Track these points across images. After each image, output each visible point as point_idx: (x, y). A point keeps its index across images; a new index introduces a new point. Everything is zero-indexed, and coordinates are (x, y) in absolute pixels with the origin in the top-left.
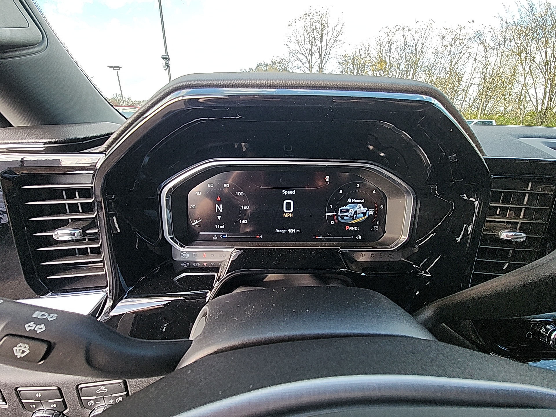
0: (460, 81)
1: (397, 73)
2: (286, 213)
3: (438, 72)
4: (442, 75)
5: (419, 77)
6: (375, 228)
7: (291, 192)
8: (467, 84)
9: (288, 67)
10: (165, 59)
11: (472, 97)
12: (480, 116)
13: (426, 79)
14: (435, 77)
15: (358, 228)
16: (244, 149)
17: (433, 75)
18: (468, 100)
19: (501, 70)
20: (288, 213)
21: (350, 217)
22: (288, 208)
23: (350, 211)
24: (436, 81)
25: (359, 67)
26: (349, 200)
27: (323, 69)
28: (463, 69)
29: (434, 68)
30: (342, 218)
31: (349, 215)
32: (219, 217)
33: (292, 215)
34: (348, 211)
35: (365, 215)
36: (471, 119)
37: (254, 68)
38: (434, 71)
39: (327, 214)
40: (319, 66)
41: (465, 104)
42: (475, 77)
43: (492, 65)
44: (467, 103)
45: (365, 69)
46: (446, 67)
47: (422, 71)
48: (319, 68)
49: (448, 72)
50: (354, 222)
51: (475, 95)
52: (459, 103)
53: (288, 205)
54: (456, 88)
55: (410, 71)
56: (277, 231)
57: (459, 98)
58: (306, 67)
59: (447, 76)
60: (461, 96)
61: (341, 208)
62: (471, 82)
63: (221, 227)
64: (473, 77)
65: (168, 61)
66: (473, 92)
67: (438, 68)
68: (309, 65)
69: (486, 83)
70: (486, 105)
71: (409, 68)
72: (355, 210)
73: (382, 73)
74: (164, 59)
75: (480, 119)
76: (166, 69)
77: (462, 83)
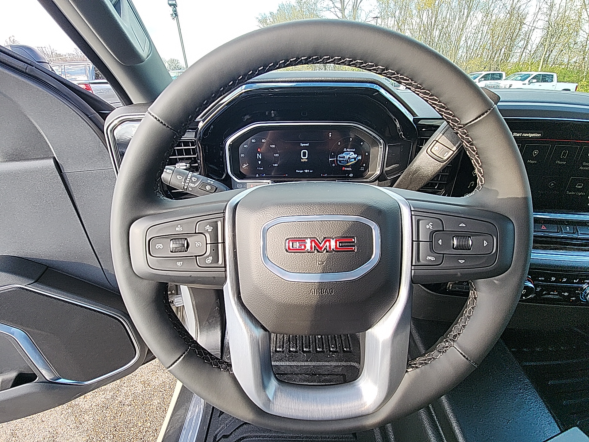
0: (522, 23)
1: (449, 11)
2: (303, 159)
3: (498, 11)
4: (502, 16)
5: (474, 17)
6: (362, 169)
7: (306, 145)
8: (530, 28)
9: (316, 8)
10: (172, 5)
11: (535, 43)
12: (542, 67)
13: (482, 20)
14: (494, 18)
15: (350, 169)
16: (273, 115)
17: (491, 15)
18: (529, 47)
19: (566, 14)
20: (304, 159)
21: (346, 161)
22: (304, 156)
23: (345, 157)
24: (495, 23)
25: (402, 5)
26: (345, 150)
27: (357, 10)
28: (525, 9)
29: (493, 5)
30: (340, 162)
31: (345, 160)
32: (260, 162)
33: (307, 160)
34: (344, 157)
35: (355, 160)
36: (530, 71)
37: (275, 12)
38: (493, 10)
39: (330, 159)
40: (354, 6)
41: (526, 53)
42: (539, 20)
43: (557, 6)
44: (528, 52)
45: (410, 8)
46: (507, 4)
47: (478, 10)
48: (354, 7)
49: (509, 12)
50: (348, 164)
51: (538, 41)
52: (519, 51)
53: (304, 153)
54: (517, 32)
55: (464, 9)
56: (297, 171)
57: (520, 45)
58: (337, 8)
59: (507, 16)
60: (522, 42)
61: (340, 155)
62: (534, 26)
63: (261, 169)
64: (537, 20)
65: (175, 8)
66: (537, 37)
67: (498, 6)
68: (342, 4)
69: (550, 27)
70: (550, 54)
71: (464, 6)
72: (349, 156)
73: (430, 12)
74: (170, 5)
75: (541, 71)
76: (174, 18)
77: (524, 26)
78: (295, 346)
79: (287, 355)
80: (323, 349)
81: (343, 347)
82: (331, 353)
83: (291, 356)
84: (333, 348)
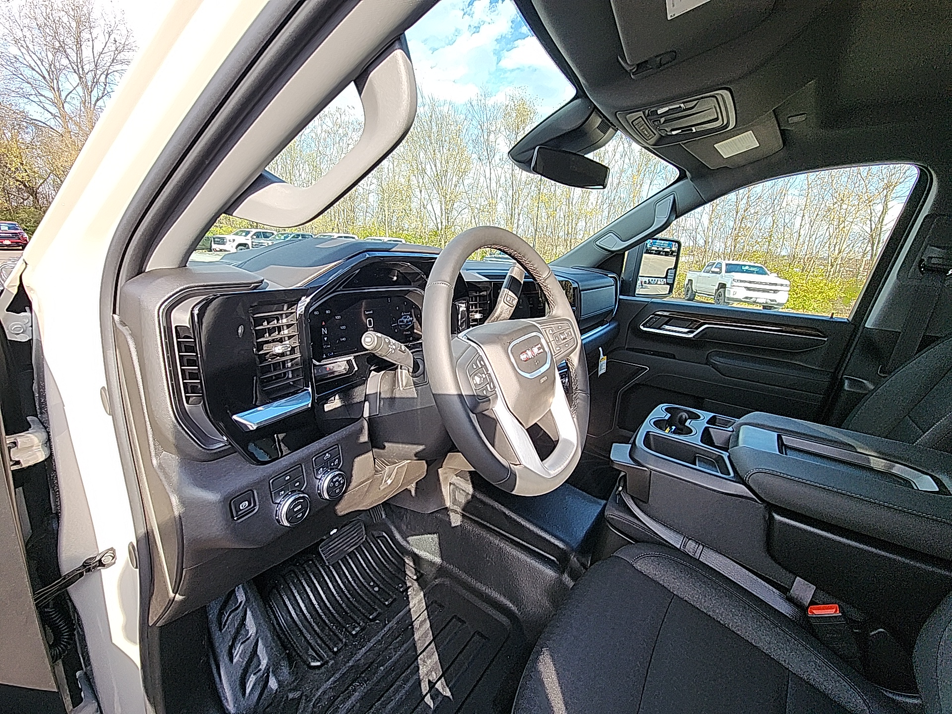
7: (370, 312)
22: (370, 324)
26: (402, 314)
35: (412, 323)
72: (406, 320)
78: (356, 625)
79: (354, 643)
80: (392, 597)
81: (411, 577)
82: (404, 593)
83: (361, 639)
84: (401, 587)
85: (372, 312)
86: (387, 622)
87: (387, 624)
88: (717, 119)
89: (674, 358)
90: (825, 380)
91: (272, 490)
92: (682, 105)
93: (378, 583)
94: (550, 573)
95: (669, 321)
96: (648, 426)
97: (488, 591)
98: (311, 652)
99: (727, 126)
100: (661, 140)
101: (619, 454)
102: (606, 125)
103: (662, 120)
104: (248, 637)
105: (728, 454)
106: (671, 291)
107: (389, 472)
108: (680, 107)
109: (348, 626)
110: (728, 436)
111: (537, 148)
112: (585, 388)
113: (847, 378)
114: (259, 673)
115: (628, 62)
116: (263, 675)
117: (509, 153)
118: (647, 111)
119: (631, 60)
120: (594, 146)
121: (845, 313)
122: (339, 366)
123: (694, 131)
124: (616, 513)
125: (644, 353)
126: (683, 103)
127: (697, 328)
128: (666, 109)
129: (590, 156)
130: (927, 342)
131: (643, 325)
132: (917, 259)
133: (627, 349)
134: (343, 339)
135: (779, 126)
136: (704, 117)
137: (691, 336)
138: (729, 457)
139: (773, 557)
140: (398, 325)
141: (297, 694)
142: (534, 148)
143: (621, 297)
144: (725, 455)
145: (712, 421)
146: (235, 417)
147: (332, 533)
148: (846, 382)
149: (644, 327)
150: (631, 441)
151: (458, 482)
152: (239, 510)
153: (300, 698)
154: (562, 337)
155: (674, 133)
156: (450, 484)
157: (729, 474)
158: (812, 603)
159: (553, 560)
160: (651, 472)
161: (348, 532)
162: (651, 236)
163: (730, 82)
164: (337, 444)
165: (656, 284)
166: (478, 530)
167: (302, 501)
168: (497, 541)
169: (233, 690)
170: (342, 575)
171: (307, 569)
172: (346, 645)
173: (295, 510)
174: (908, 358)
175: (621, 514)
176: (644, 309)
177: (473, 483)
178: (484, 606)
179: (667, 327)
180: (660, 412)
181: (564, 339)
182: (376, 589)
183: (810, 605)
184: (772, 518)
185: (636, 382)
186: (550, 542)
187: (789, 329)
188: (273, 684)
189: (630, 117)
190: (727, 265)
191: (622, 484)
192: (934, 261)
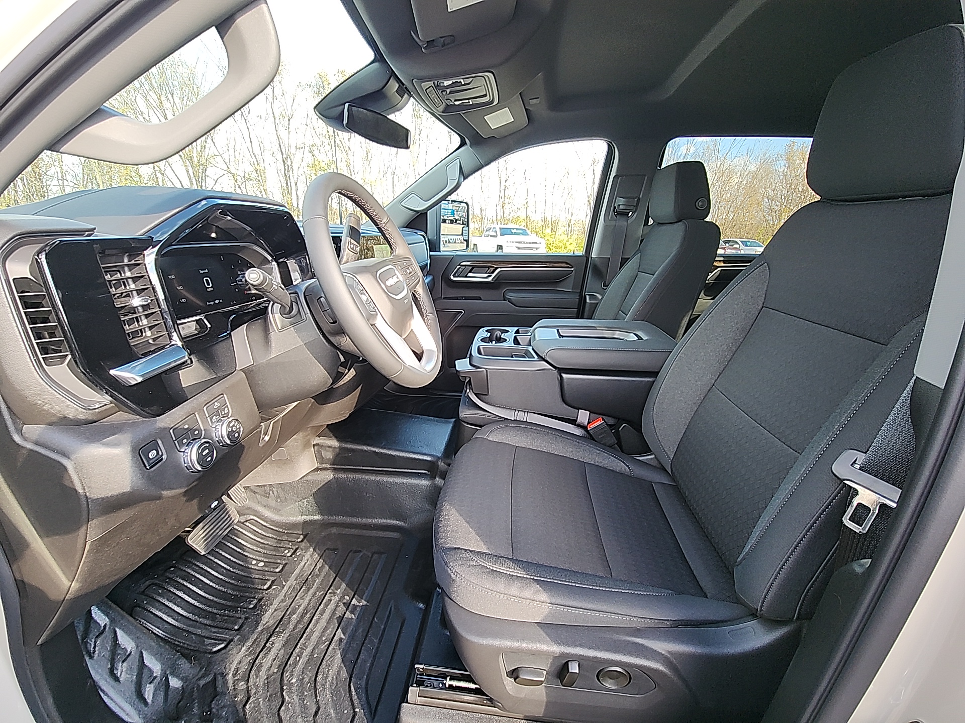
84: (288, 553)
85: (206, 271)
86: (284, 584)
87: (285, 585)
88: (485, 95)
89: (481, 299)
90: (576, 297)
91: (174, 439)
92: (462, 81)
93: (260, 559)
94: (424, 482)
95: (472, 269)
96: (477, 343)
97: (375, 521)
98: (207, 641)
99: (492, 102)
100: (448, 108)
101: (462, 365)
102: (403, 90)
103: (448, 91)
104: (127, 654)
105: (531, 347)
106: (467, 246)
107: (265, 428)
108: (460, 82)
109: (242, 604)
110: (528, 339)
111: (347, 105)
112: (432, 311)
113: (587, 294)
114: (156, 680)
115: (421, 37)
116: (161, 680)
117: (315, 108)
118: (436, 82)
119: (423, 35)
120: (395, 108)
121: (581, 252)
122: (189, 327)
123: (471, 103)
124: (468, 412)
125: (458, 299)
126: (463, 79)
127: (493, 272)
128: (451, 82)
129: (391, 117)
130: (624, 261)
131: (454, 276)
132: (612, 208)
133: (444, 298)
134: (183, 300)
135: (525, 107)
136: (478, 92)
137: (490, 279)
138: (533, 349)
139: (566, 404)
140: (237, 284)
141: (209, 678)
142: (344, 104)
143: (432, 253)
144: (530, 349)
145: (517, 332)
146: (112, 372)
147: (213, 506)
148: (588, 297)
149: (454, 277)
150: (468, 356)
151: (322, 441)
152: (148, 459)
153: (215, 679)
154: (408, 271)
155: (457, 103)
156: (314, 445)
157: (534, 358)
158: (589, 423)
159: (425, 473)
160: (487, 371)
161: (217, 516)
162: (444, 198)
163: (492, 67)
164: (222, 394)
165: (455, 242)
166: (352, 476)
167: (207, 445)
168: (373, 478)
169: (132, 705)
170: (217, 567)
171: (171, 576)
172: (246, 618)
173: (204, 454)
174: (616, 274)
175: (471, 412)
176: (450, 262)
177: (336, 437)
178: (374, 533)
179: (470, 275)
180: (483, 333)
181: (410, 273)
182: (262, 564)
183: (588, 424)
184: (561, 376)
185: (456, 325)
186: (419, 459)
187: (551, 265)
188: (175, 683)
189: (424, 86)
190: (500, 228)
191: (468, 387)
192: (621, 207)
